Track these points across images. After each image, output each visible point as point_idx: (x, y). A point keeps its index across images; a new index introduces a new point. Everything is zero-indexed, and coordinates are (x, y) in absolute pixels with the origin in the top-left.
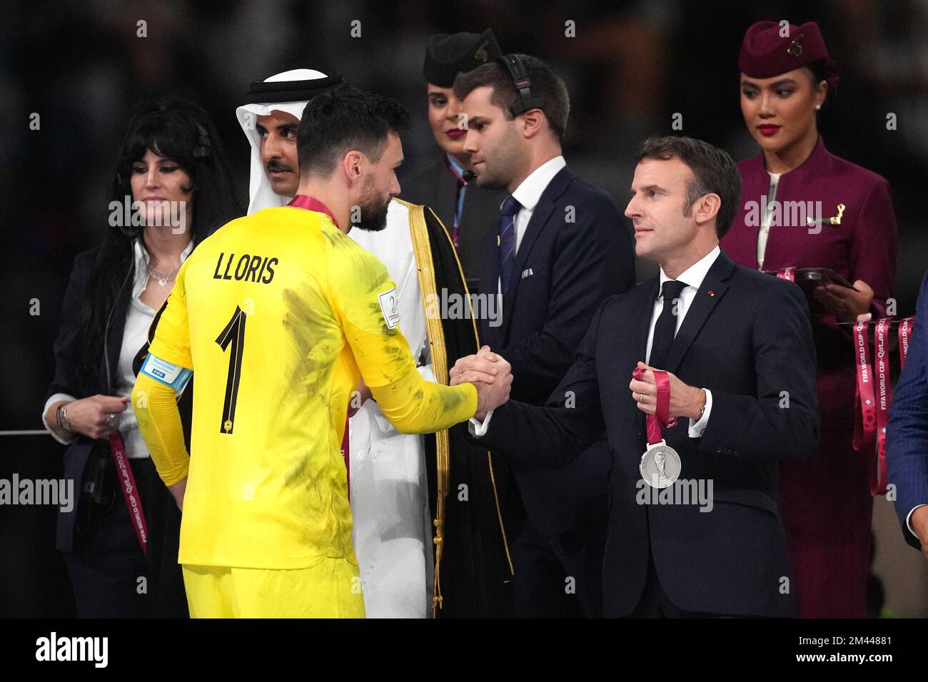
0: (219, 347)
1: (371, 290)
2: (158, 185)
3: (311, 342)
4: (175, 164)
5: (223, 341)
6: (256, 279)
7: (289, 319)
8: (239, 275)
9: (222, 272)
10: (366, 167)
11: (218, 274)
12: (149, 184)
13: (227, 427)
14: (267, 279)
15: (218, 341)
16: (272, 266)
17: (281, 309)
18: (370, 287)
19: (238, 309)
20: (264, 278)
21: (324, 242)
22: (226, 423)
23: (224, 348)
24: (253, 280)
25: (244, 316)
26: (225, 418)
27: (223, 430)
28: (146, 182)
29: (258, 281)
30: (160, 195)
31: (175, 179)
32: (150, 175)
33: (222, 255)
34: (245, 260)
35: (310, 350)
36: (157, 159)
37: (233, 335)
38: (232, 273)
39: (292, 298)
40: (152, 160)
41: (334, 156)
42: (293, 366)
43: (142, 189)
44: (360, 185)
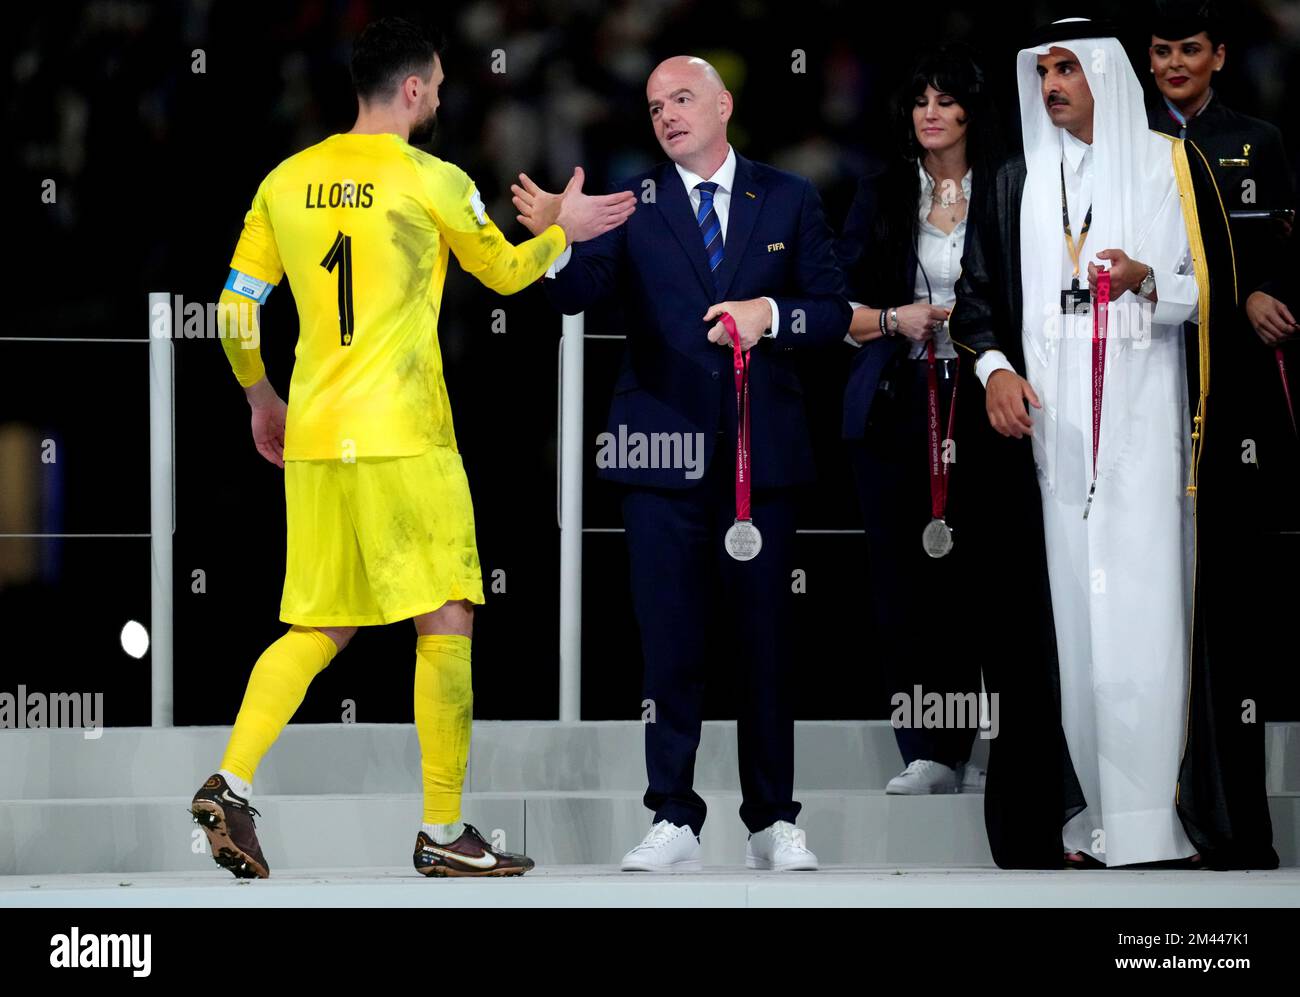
0: (324, 270)
1: (464, 196)
2: (936, 117)
3: (419, 253)
4: (952, 99)
5: (328, 263)
6: (354, 205)
7: (398, 237)
8: (334, 202)
9: (314, 201)
10: (421, 88)
11: (311, 204)
12: (929, 116)
13: (347, 340)
14: (367, 203)
15: (323, 264)
16: (368, 190)
17: (389, 229)
18: (461, 194)
19: (340, 235)
20: (363, 204)
21: (412, 163)
22: (345, 337)
23: (330, 269)
24: (351, 205)
25: (348, 239)
26: (343, 333)
27: (343, 344)
28: (926, 114)
29: (357, 206)
30: (938, 126)
31: (952, 112)
32: (930, 108)
33: (310, 187)
34: (336, 189)
35: (419, 260)
36: (936, 93)
37: (340, 256)
38: (325, 200)
39: (394, 217)
40: (932, 95)
41: (394, 82)
42: (406, 277)
43: (922, 121)
44: (417, 105)
